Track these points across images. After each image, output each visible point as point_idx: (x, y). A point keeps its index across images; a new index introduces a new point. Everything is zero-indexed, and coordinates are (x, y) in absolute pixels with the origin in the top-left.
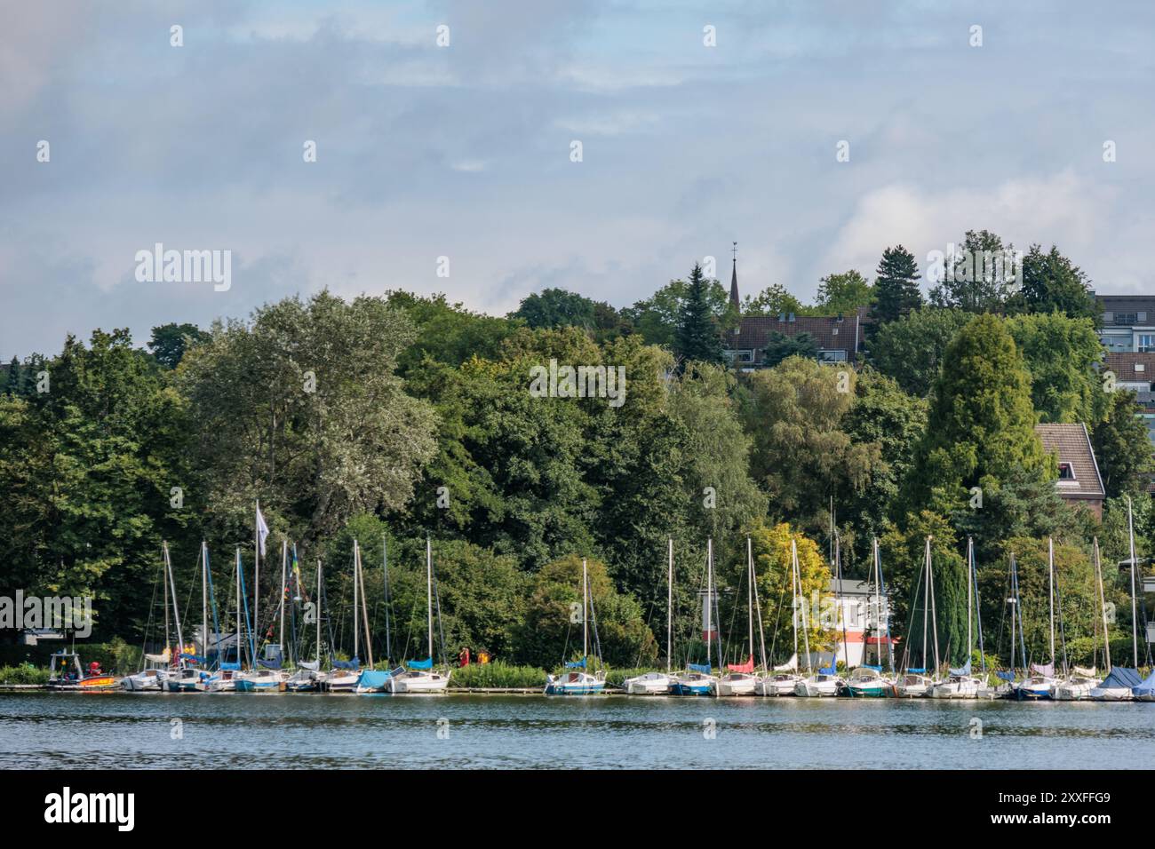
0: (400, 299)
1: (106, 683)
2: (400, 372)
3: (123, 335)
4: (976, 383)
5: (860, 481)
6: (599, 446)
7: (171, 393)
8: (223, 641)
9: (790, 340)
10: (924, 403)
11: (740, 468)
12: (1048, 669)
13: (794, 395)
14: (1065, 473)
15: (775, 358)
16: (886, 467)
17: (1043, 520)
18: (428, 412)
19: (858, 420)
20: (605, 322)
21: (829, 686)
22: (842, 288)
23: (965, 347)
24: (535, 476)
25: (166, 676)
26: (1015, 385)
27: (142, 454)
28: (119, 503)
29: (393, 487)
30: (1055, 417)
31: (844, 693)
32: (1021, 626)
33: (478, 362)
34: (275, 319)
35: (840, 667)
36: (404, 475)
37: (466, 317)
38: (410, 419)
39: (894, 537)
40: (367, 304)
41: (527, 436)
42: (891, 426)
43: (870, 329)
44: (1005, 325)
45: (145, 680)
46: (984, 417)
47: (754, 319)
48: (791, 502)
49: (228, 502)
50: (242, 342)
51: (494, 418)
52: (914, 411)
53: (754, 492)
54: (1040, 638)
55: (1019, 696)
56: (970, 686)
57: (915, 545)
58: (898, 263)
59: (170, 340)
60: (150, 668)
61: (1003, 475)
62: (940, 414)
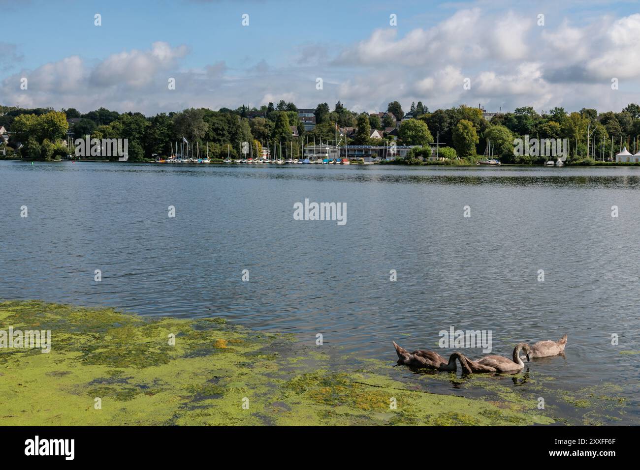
0: (203, 109)
1: (164, 161)
2: (203, 119)
3: (165, 113)
4: (281, 121)
5: (266, 134)
6: (230, 129)
7: (172, 122)
8: (179, 155)
9: (256, 115)
10: (274, 123)
11: (249, 132)
12: (291, 159)
13: (257, 122)
14: (293, 133)
15: (254, 117)
16: (269, 132)
17: (291, 139)
18: (207, 124)
19: (265, 126)
20: (231, 111)
21: (262, 162)
22: (263, 108)
23: (280, 116)
24: (222, 133)
25: (172, 160)
26: (287, 121)
27: (168, 130)
28: (165, 136)
29: (202, 134)
30: (292, 125)
31: (264, 162)
32: (287, 154)
33: (214, 117)
34: (186, 111)
35: (263, 159)
36: (204, 133)
37: (212, 111)
38: (204, 125)
39: (271, 141)
40: (199, 109)
41: (221, 128)
42: (270, 127)
43: (267, 113)
44: (285, 113)
45: (169, 161)
46: (283, 125)
47: (251, 112)
48: (256, 137)
49: (179, 136)
50: (181, 114)
51: (216, 125)
52: (273, 124)
53: (252, 136)
54: (290, 156)
55: (287, 163)
56: (280, 162)
57: (273, 143)
58: (271, 104)
59: (171, 114)
60: (170, 159)
61: (285, 133)
62: (277, 125)
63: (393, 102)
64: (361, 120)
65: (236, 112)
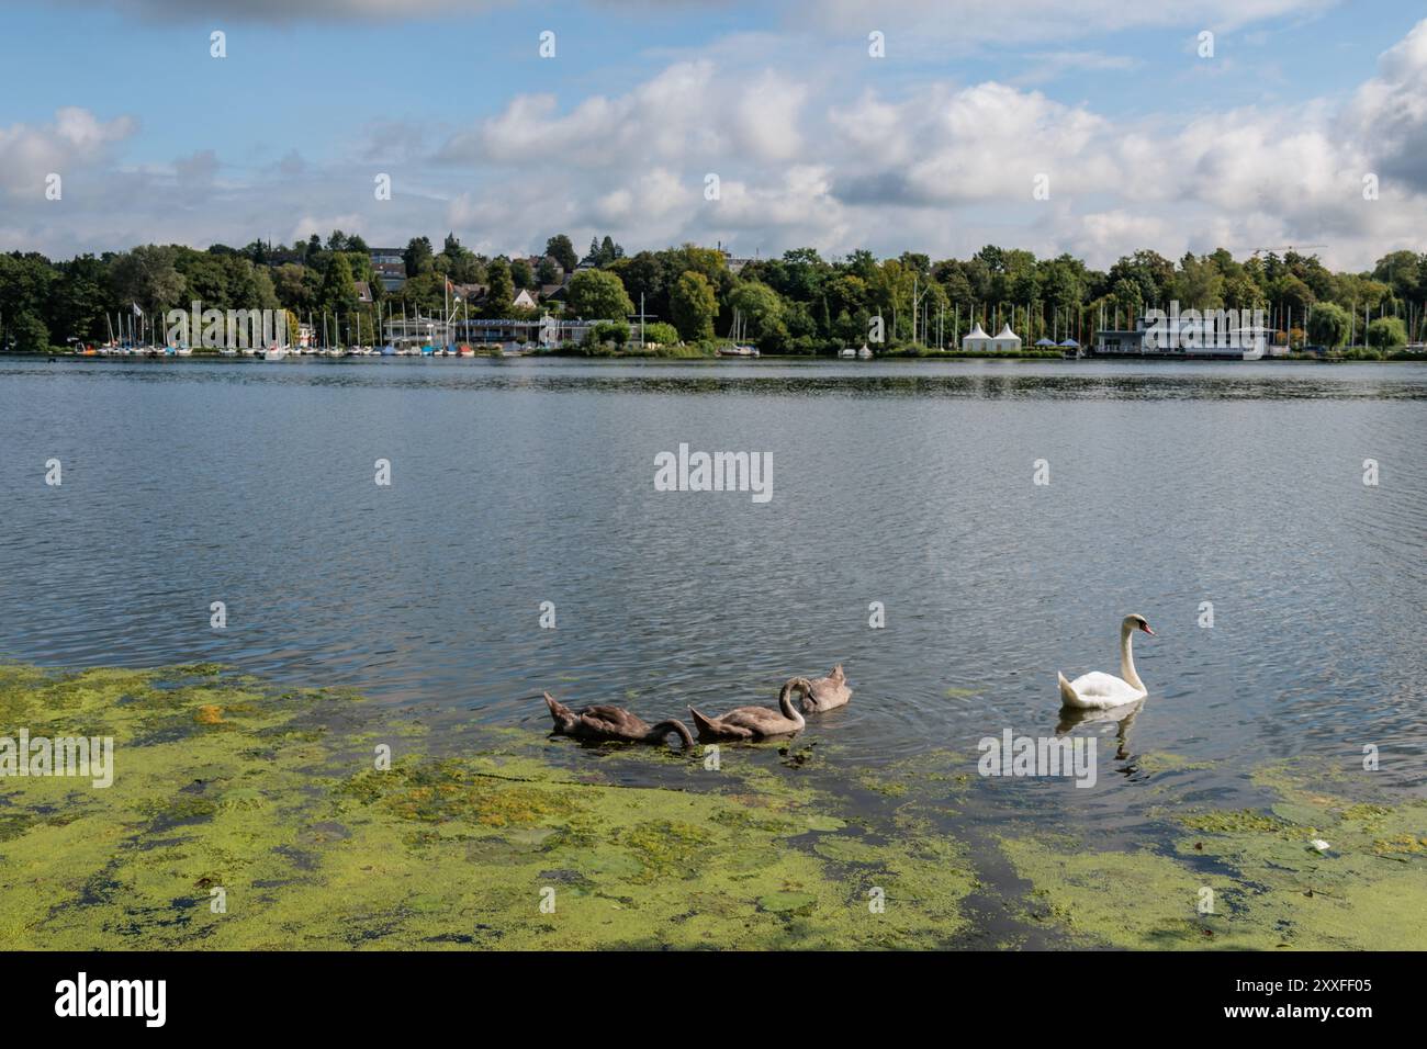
0: (174, 246)
1: (93, 352)
2: (175, 266)
3: (92, 255)
4: (337, 271)
5: (306, 297)
6: (232, 286)
7: (108, 272)
8: (125, 340)
9: (285, 259)
10: (323, 276)
11: (272, 293)
12: (358, 347)
13: (287, 274)
14: (362, 295)
15: (281, 264)
16: (313, 294)
17: (356, 307)
18: (183, 278)
19: (305, 281)
20: (233, 253)
21: (299, 352)
22: (300, 245)
23: (334, 261)
24: (214, 295)
25: (110, 350)
26: (346, 271)
27: (99, 288)
28: (94, 302)
29: (173, 298)
30: (359, 280)
31: (303, 354)
32: (350, 336)
33: (197, 263)
34: (138, 251)
35: (302, 347)
36: (176, 295)
37: (194, 252)
38: (178, 280)
39: (316, 312)
40: (165, 248)
41: (212, 284)
42: (314, 282)
43: (307, 256)
44: (344, 255)
45: (104, 351)
46: (340, 280)
47: (275, 253)
48: (287, 303)
49: (126, 302)
50: (128, 257)
51: (202, 279)
52: (320, 278)
53: (276, 300)
54: (356, 339)
55: (351, 354)
56: (337, 352)
57: (321, 314)
58: (315, 238)
59: (106, 256)
60: (106, 348)
61: (345, 296)
62: (327, 279)
63: (556, 235)
64: (495, 271)
65: (245, 254)
